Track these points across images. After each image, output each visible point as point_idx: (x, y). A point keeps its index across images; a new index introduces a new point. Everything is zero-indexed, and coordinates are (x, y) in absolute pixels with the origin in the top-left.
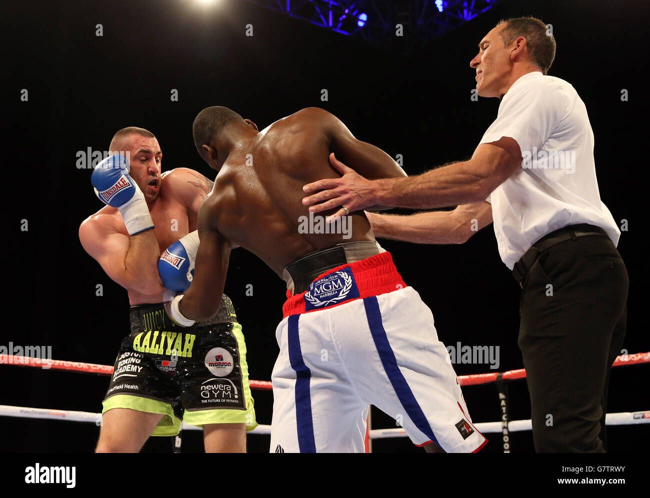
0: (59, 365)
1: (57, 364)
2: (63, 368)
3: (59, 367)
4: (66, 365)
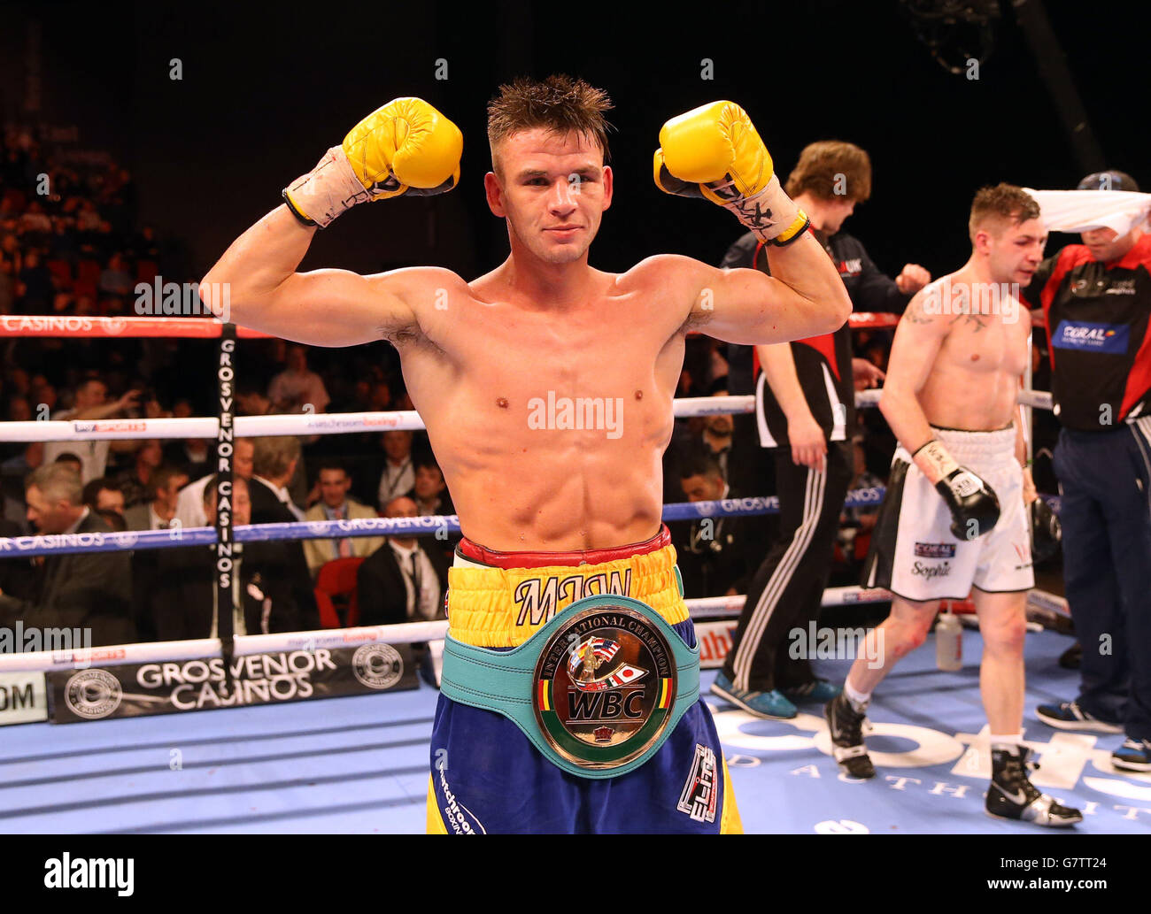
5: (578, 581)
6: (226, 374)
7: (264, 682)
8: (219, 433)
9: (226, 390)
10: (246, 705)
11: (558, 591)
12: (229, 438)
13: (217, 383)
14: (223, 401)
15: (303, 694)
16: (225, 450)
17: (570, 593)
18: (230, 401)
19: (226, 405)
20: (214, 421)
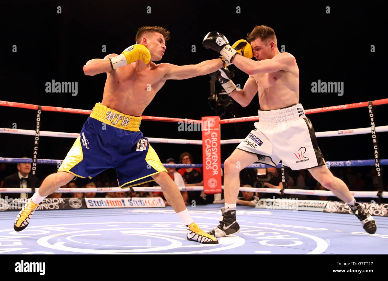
0: (76, 111)
1: (75, 111)
2: (78, 113)
3: (76, 112)
4: (79, 111)
5: (120, 116)
6: (38, 120)
7: (46, 205)
8: (36, 134)
9: (38, 123)
10: (41, 210)
11: (115, 116)
12: (38, 136)
13: (36, 122)
14: (37, 126)
15: (56, 208)
16: (37, 139)
17: (117, 117)
18: (39, 126)
19: (38, 127)
20: (34, 131)
